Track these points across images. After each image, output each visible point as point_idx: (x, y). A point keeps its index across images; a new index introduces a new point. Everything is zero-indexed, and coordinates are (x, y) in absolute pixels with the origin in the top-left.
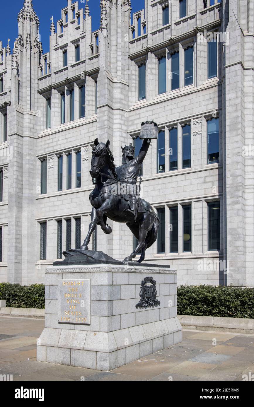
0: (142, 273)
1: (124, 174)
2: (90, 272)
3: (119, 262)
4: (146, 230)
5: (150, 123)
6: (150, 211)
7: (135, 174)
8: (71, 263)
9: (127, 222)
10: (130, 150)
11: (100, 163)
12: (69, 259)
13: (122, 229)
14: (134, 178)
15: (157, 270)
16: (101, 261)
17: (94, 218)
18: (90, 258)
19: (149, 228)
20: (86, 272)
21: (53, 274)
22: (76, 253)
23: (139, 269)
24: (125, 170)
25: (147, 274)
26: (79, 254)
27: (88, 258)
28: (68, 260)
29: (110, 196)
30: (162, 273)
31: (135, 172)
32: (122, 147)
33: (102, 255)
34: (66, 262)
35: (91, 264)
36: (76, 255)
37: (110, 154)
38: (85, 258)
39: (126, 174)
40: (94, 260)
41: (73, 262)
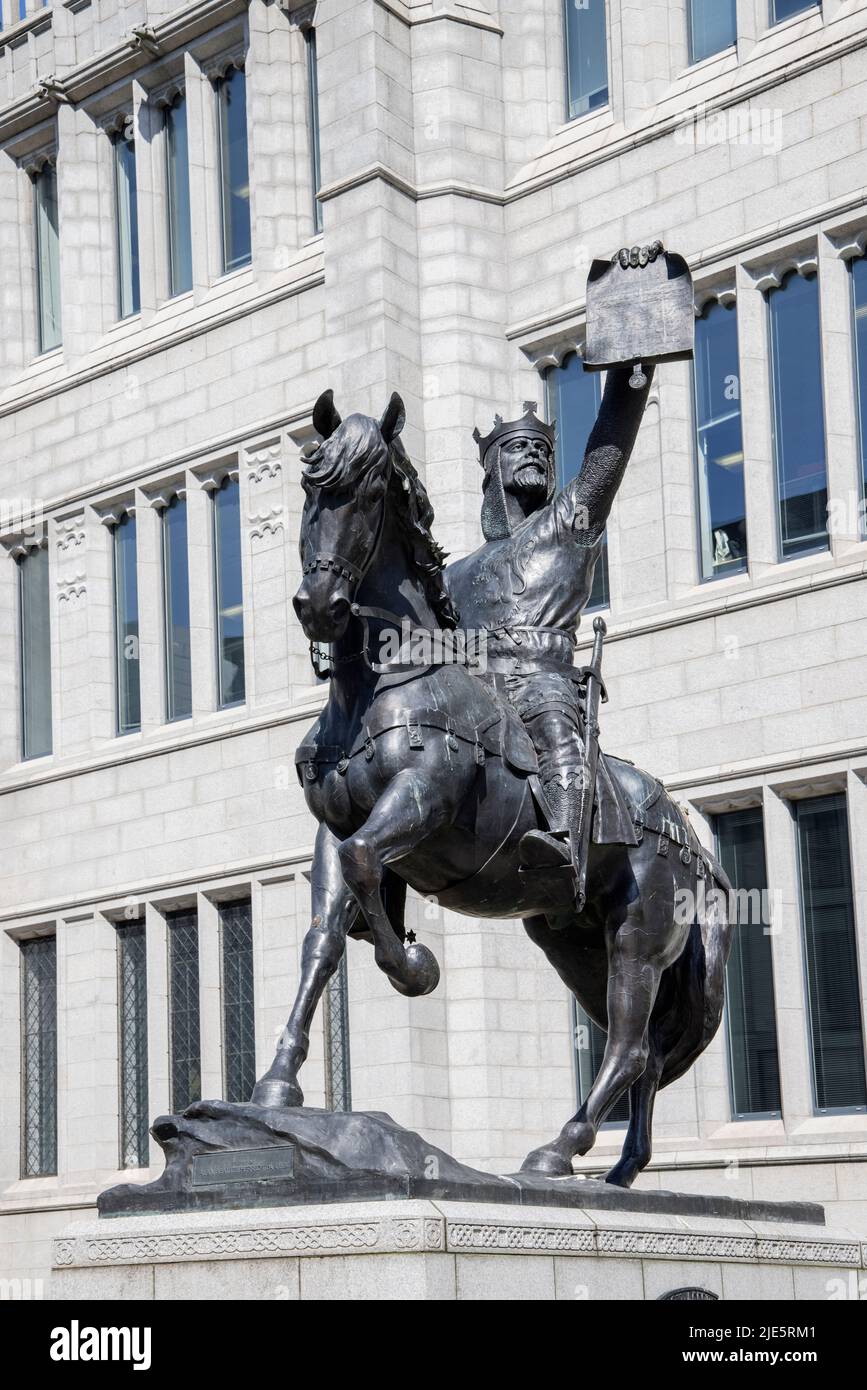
0: (643, 1259)
1: (495, 603)
2: (319, 1251)
3: (493, 1182)
4: (648, 959)
5: (642, 260)
6: (666, 835)
7: (567, 595)
8: (201, 1195)
9: (529, 913)
10: (524, 444)
11: (351, 542)
12: (191, 1168)
13: (497, 959)
14: (561, 622)
15: (738, 1239)
16: (384, 1176)
17: (330, 897)
18: (312, 1161)
19: (668, 950)
20: (295, 1252)
21: (98, 1274)
22: (229, 1131)
23: (619, 1233)
24: (501, 578)
25: (676, 1268)
26: (251, 1133)
27: (301, 1159)
28: (187, 1173)
29: (421, 748)
30: (775, 1262)
31: (566, 583)
32: (476, 434)
33: (389, 1140)
34: (175, 1188)
35: (324, 1201)
36: (232, 1144)
37: (406, 485)
38: (281, 1164)
39: (507, 602)
40: (338, 1170)
41: (215, 1188)
